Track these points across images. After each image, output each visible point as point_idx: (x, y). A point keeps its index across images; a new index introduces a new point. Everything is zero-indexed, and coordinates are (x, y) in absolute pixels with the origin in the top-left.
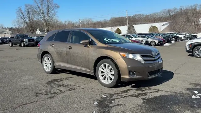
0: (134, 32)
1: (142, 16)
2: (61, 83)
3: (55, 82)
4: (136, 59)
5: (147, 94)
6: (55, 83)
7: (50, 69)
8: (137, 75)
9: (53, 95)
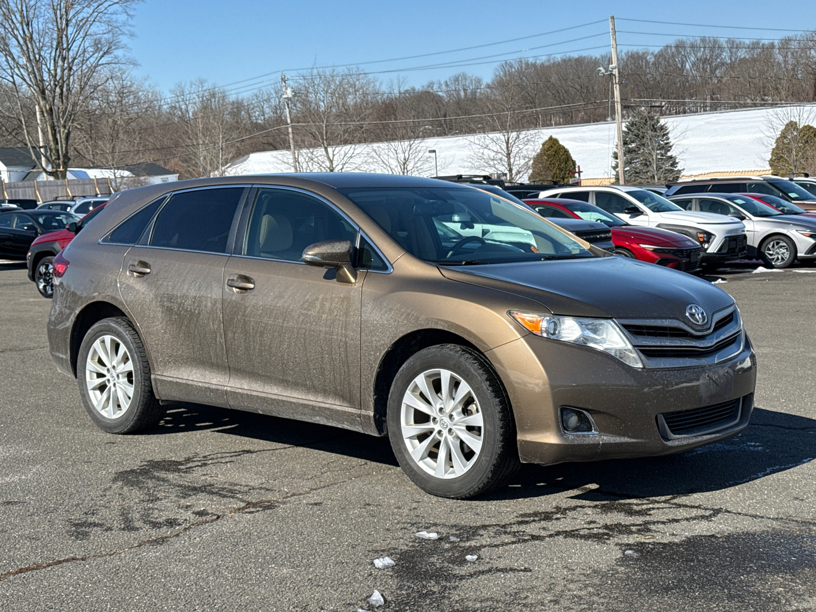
0: (667, 166)
1: (725, 55)
2: (198, 476)
3: (162, 474)
4: (600, 347)
5: (653, 527)
6: (164, 480)
7: (125, 406)
8: (603, 430)
9: (165, 531)
